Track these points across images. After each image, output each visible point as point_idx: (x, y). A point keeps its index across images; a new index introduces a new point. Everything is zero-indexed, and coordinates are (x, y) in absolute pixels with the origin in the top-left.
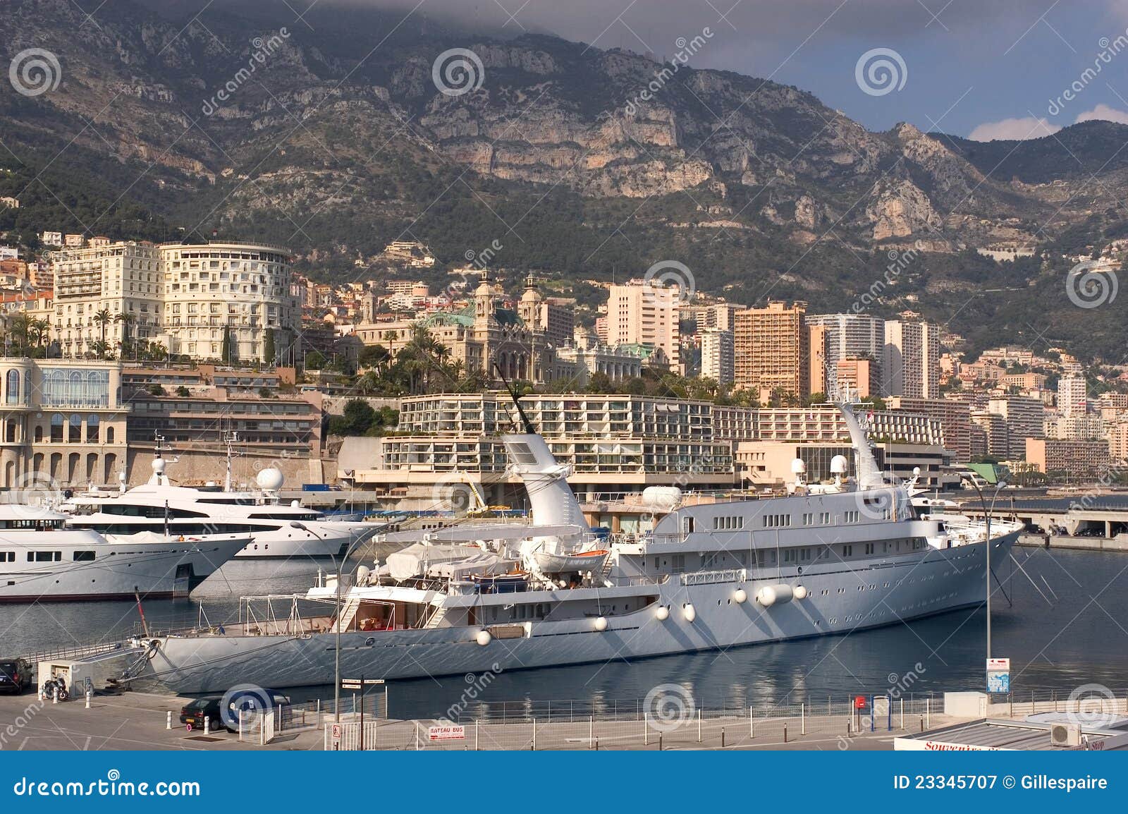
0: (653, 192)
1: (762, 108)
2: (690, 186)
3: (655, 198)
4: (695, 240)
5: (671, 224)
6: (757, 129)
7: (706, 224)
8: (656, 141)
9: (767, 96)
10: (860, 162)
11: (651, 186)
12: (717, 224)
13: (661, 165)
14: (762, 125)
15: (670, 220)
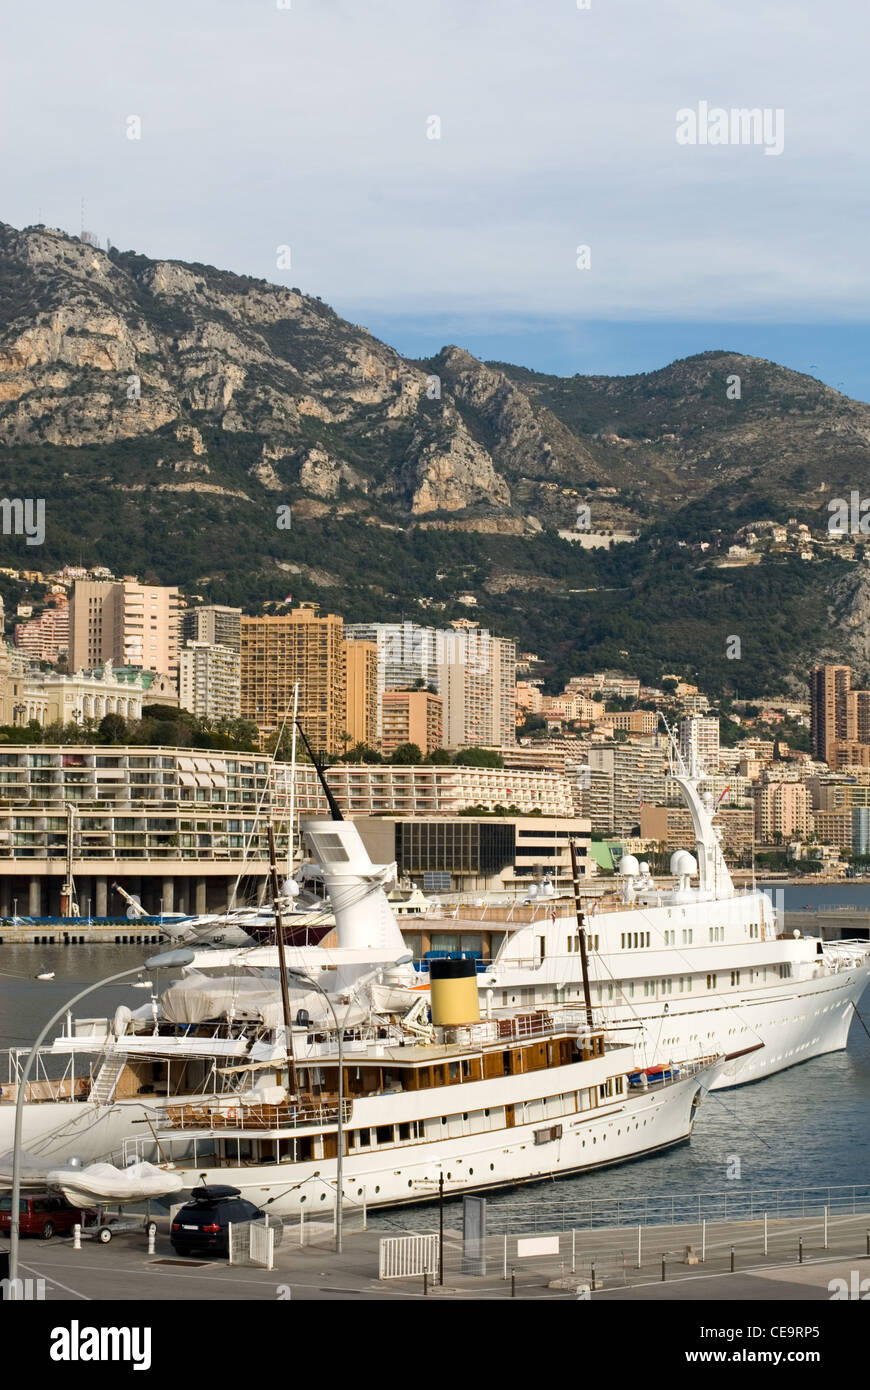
0: (91, 438)
1: (250, 319)
2: (147, 431)
3: (92, 448)
4: (153, 510)
5: (118, 486)
6: (243, 350)
7: (171, 487)
8: (96, 364)
9: (258, 302)
10: (392, 401)
11: (89, 430)
12: (187, 487)
13: (105, 399)
14: (250, 343)
15: (116, 481)
